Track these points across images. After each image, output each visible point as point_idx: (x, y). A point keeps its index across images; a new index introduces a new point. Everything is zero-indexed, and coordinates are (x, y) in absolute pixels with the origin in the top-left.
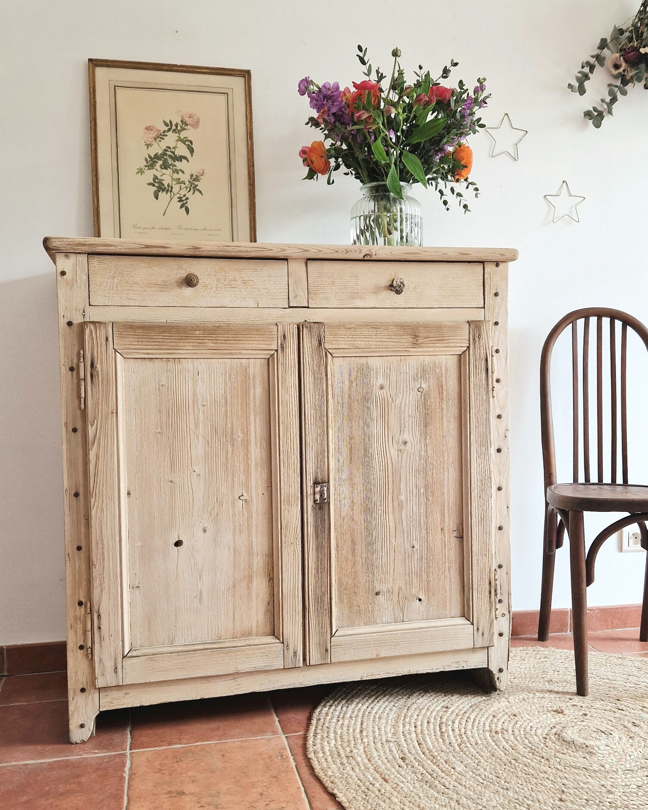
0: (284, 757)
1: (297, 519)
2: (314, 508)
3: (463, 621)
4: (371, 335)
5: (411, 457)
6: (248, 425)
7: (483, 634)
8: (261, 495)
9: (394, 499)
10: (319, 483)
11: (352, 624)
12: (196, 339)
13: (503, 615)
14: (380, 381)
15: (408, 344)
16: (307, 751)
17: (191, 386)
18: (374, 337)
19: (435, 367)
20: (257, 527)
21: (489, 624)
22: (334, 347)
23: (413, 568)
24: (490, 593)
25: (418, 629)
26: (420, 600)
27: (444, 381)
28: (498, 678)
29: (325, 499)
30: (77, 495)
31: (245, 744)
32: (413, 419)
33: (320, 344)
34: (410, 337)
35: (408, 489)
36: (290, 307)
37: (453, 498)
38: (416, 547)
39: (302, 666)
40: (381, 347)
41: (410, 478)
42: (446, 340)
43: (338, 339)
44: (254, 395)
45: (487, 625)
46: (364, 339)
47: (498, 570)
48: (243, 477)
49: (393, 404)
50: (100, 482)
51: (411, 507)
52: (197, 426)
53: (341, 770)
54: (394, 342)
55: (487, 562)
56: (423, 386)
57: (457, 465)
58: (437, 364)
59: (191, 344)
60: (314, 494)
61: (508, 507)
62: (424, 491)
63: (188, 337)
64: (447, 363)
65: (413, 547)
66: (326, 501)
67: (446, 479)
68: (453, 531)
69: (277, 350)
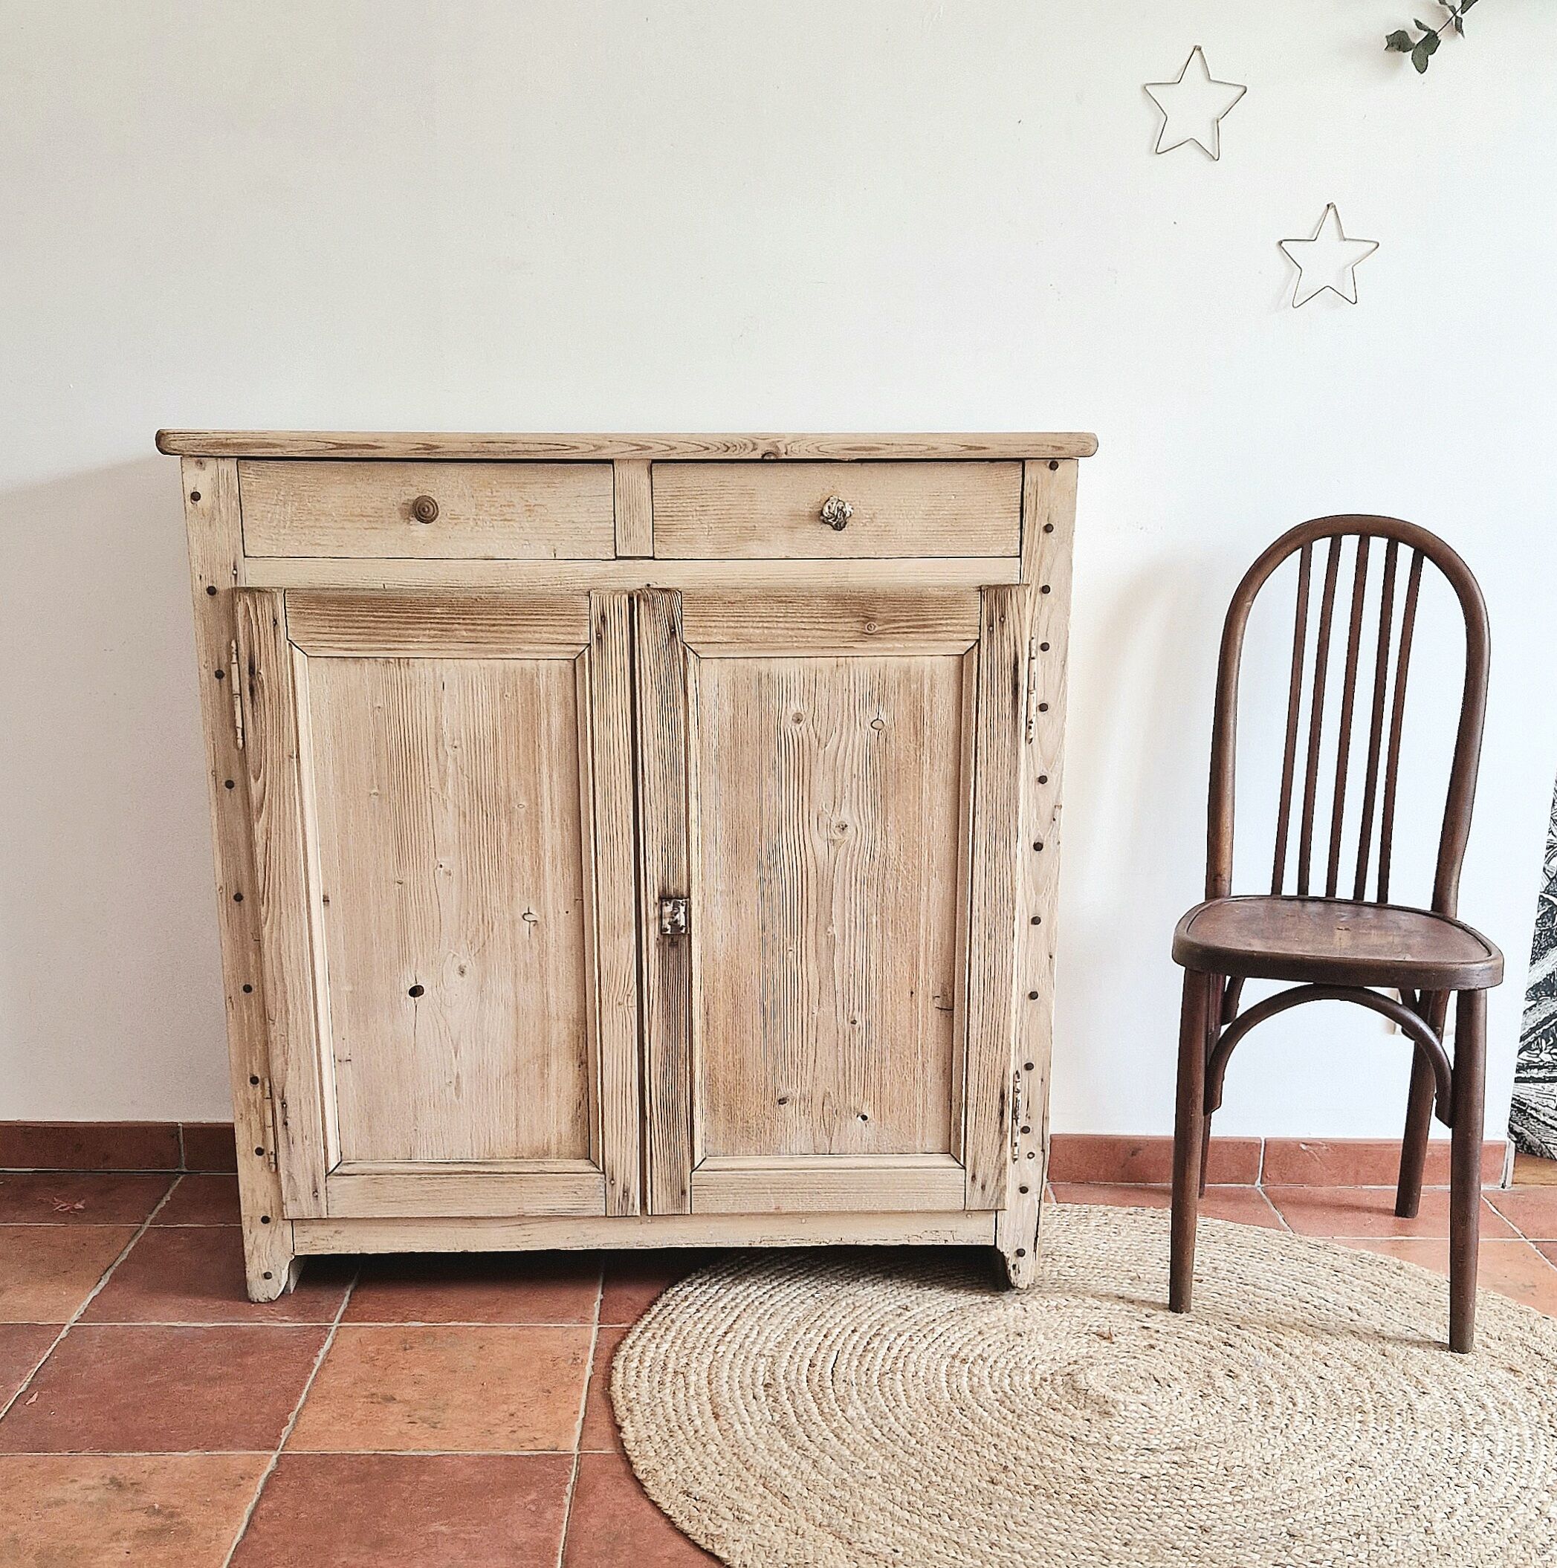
0: (579, 1361)
1: (630, 962)
2: (660, 944)
3: (945, 1161)
4: (776, 616)
5: (854, 856)
6: (537, 785)
7: (983, 1187)
8: (563, 912)
9: (819, 933)
10: (670, 899)
11: (731, 1152)
12: (438, 623)
13: (1031, 1156)
14: (795, 707)
15: (851, 634)
16: (616, 1355)
17: (430, 711)
18: (781, 620)
19: (909, 680)
20: (557, 969)
21: (997, 1171)
22: (699, 640)
23: (852, 1060)
24: (1002, 1113)
25: (856, 1168)
26: (864, 1118)
27: (927, 708)
28: (1014, 1266)
29: (681, 929)
30: (238, 898)
31: (526, 1332)
32: (861, 782)
33: (673, 634)
34: (856, 619)
35: (847, 915)
36: (617, 558)
37: (937, 935)
38: (859, 1023)
39: (638, 1214)
40: (795, 639)
41: (850, 894)
42: (931, 626)
43: (709, 624)
44: (549, 730)
45: (992, 1173)
46: (761, 624)
47: (1024, 1073)
48: (529, 881)
49: (821, 752)
50: (274, 879)
51: (852, 949)
52: (443, 784)
53: (655, 1392)
54: (823, 630)
55: (998, 1058)
56: (883, 717)
57: (947, 875)
58: (912, 673)
59: (427, 632)
60: (661, 917)
61: (1051, 957)
62: (879, 921)
63: (420, 618)
64: (933, 671)
65: (854, 1022)
66: (683, 931)
67: (924, 898)
68: (934, 998)
69: (589, 645)
